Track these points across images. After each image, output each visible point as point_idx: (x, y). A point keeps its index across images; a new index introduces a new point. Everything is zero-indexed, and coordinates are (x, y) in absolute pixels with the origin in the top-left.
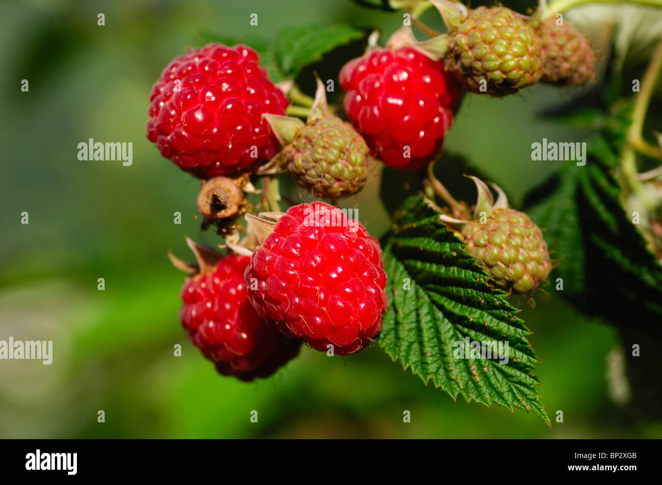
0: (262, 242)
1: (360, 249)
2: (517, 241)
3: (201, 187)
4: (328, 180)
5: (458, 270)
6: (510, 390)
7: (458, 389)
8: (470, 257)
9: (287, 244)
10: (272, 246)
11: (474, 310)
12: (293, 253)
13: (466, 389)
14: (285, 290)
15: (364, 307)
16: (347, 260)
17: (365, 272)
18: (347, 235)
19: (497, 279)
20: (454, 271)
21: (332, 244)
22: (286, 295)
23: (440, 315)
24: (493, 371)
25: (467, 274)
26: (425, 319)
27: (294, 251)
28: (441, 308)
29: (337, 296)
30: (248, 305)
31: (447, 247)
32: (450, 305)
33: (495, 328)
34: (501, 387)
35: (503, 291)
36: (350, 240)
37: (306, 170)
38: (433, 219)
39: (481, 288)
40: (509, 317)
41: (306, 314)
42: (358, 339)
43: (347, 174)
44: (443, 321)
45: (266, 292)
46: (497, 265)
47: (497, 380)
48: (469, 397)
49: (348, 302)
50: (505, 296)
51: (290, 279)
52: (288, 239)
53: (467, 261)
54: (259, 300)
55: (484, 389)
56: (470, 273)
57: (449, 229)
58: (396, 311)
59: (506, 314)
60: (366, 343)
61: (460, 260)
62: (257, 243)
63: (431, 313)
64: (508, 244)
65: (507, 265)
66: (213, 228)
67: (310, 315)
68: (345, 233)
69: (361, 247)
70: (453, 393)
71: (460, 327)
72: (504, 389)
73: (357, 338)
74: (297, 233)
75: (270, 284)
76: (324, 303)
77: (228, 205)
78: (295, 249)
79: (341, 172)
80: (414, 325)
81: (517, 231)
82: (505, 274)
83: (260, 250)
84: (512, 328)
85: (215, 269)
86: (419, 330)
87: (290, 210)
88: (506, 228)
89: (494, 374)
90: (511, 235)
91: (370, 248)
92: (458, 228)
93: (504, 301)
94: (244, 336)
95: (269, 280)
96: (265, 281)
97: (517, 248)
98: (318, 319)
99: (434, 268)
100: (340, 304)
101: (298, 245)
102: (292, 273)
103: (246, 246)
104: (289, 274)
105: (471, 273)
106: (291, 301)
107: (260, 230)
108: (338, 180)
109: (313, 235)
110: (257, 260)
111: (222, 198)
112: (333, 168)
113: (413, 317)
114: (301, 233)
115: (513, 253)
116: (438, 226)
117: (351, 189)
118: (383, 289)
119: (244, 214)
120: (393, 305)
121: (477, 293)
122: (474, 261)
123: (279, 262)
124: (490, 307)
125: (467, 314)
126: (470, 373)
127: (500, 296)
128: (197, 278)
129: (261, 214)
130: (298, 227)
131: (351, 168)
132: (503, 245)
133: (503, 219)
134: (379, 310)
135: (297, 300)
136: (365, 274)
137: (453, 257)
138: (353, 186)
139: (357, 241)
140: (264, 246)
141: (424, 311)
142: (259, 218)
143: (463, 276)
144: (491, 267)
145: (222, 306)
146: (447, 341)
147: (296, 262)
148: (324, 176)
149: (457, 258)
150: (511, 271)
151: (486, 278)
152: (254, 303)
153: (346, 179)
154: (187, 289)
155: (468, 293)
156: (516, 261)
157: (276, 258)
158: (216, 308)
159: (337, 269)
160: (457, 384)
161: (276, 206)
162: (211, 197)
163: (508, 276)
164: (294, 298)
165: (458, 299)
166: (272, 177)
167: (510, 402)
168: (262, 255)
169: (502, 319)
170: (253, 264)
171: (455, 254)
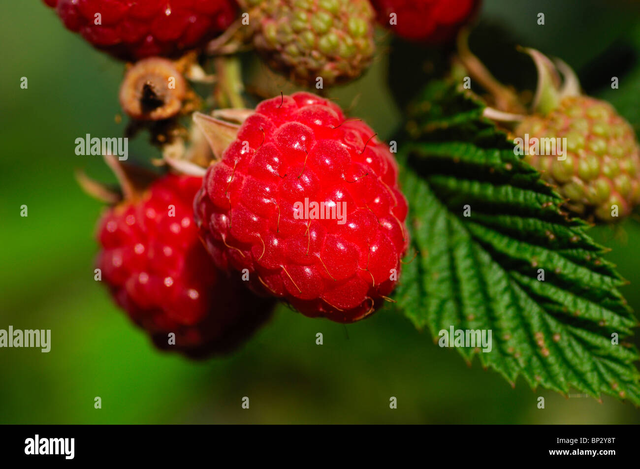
0: (220, 156)
1: (367, 163)
2: (599, 145)
3: (124, 75)
4: (316, 59)
5: (513, 192)
6: (595, 369)
7: (517, 369)
8: (532, 171)
9: (258, 158)
10: (236, 162)
11: (538, 249)
12: (268, 171)
13: (529, 368)
14: (256, 227)
15: (376, 251)
16: (350, 180)
17: (376, 197)
18: (349, 142)
19: (572, 202)
20: (507, 192)
21: (328, 156)
22: (259, 235)
23: (485, 257)
24: (569, 341)
25: (528, 197)
26: (463, 264)
27: (270, 168)
28: (488, 247)
29: (336, 236)
30: (199, 249)
31: (496, 158)
32: (501, 243)
33: (572, 276)
34: (582, 364)
35: (583, 222)
36: (353, 150)
37: (283, 45)
38: (473, 115)
39: (550, 217)
40: (592, 259)
41: (289, 263)
42: (368, 299)
43: (343, 49)
44: (490, 267)
45: (227, 231)
46: (570, 182)
47: (575, 354)
48: (534, 380)
49: (353, 244)
50: (586, 228)
51: (265, 212)
52: (260, 150)
53: (527, 177)
54: (218, 243)
55: (557, 368)
56: (532, 195)
57: (499, 131)
58: (419, 253)
59: (587, 255)
60: (379, 303)
61: (517, 176)
62: (211, 156)
63: (472, 254)
64: (587, 149)
65: (586, 181)
66: (144, 135)
67: (296, 264)
68: (346, 140)
69: (369, 160)
70: (510, 375)
71: (517, 275)
72: (586, 367)
73: (366, 298)
74: (273, 141)
75: (234, 219)
76: (317, 245)
77: (167, 100)
78: (272, 165)
79: (335, 47)
80: (446, 274)
81: (599, 130)
82: (584, 194)
83: (217, 168)
84: (596, 277)
85: (147, 196)
86: (455, 281)
87: (262, 107)
88: (583, 126)
89: (570, 345)
90: (591, 136)
91: (383, 161)
92: (510, 127)
93: (585, 236)
94: (193, 294)
95: (232, 213)
96: (227, 215)
97: (600, 156)
98: (307, 270)
99: (476, 188)
100: (341, 246)
101: (276, 159)
102: (267, 201)
103: (194, 161)
104: (264, 203)
105: (534, 195)
106: (267, 243)
107: (216, 137)
108: (331, 59)
109: (298, 144)
110: (213, 182)
111: (158, 89)
112: (324, 42)
113: (444, 261)
114: (279, 140)
115: (594, 164)
116: (482, 125)
117: (351, 72)
118: (402, 221)
119: (190, 113)
120: (415, 244)
121: (543, 226)
122: (538, 177)
123: (247, 186)
124: (562, 245)
125: (527, 256)
126: (533, 344)
127: (577, 229)
128: (121, 210)
129: (217, 113)
130: (275, 132)
131: (349, 41)
132: (581, 152)
133: (577, 112)
134: (399, 255)
135: (276, 242)
136: (377, 201)
137: (506, 171)
138: (353, 68)
139: (363, 151)
140: (224, 161)
141: (461, 252)
142: (214, 119)
143: (521, 198)
144: (561, 184)
145: (159, 252)
146: (498, 298)
147: (274, 184)
148: (310, 55)
149: (513, 172)
150: (592, 191)
151: (558, 202)
152: (210, 247)
153: (344, 58)
154: (106, 224)
155: (529, 225)
156: (599, 175)
157: (242, 179)
158: (151, 254)
159: (334, 195)
160: (516, 360)
161: (237, 101)
162: (141, 88)
163: (587, 197)
164: (272, 239)
165: (513, 234)
166: (229, 57)
167: (595, 386)
168: (220, 175)
169: (580, 262)
170: (206, 188)
171: (508, 167)
